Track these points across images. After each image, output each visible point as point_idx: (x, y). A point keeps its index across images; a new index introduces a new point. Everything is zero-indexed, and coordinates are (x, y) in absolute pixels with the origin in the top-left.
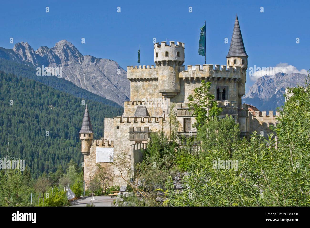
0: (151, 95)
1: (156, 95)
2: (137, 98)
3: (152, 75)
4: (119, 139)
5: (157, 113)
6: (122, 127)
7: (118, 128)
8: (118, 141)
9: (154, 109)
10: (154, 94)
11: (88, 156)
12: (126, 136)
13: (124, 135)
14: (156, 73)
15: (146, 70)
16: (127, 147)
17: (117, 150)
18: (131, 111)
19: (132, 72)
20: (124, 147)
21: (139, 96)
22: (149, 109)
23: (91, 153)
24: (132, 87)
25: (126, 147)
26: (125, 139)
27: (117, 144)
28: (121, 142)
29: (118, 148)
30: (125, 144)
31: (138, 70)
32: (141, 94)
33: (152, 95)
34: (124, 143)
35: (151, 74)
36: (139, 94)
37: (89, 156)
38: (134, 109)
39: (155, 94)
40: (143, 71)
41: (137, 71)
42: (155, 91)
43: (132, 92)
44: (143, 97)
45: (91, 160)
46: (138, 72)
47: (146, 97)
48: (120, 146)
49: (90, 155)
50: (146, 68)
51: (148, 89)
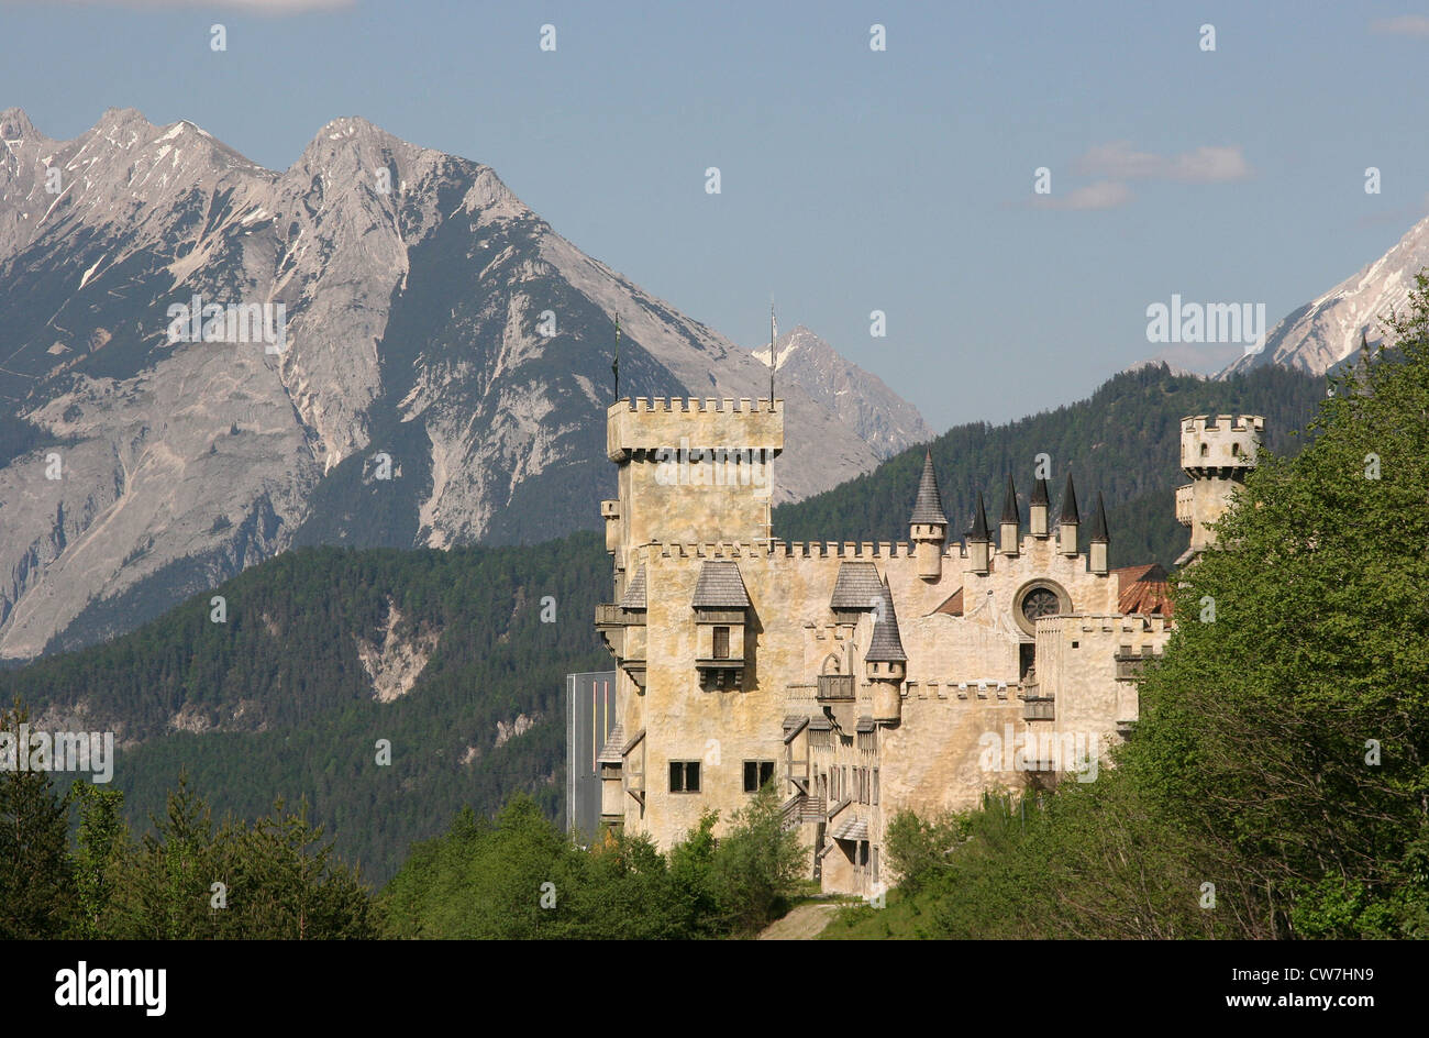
0: (717, 519)
1: (737, 516)
2: (660, 528)
3: (727, 440)
4: (1079, 678)
5: (783, 591)
6: (1087, 643)
7: (1075, 645)
8: (1076, 683)
9: (770, 574)
10: (729, 515)
11: (896, 731)
12: (1101, 669)
13: (1094, 668)
14: (742, 430)
15: (702, 416)
16: (1104, 698)
17: (1073, 708)
18: (679, 580)
19: (641, 424)
20: (1095, 699)
21: (667, 522)
22: (752, 575)
23: (902, 720)
24: (637, 484)
25: (1100, 699)
26: (1097, 677)
27: (1074, 690)
28: (1085, 685)
29: (1077, 702)
30: (1096, 692)
31: (670, 418)
32: (674, 512)
33: (722, 518)
34: (1093, 688)
35: (721, 436)
36: (667, 512)
37: (899, 731)
38: (691, 574)
39: (736, 513)
40: (689, 420)
41: (664, 420)
42: (733, 502)
43: (638, 501)
44: (682, 525)
45: (903, 744)
46: (666, 423)
47: (695, 525)
48: (1082, 697)
49: (902, 726)
50: (701, 410)
51: (706, 493)
